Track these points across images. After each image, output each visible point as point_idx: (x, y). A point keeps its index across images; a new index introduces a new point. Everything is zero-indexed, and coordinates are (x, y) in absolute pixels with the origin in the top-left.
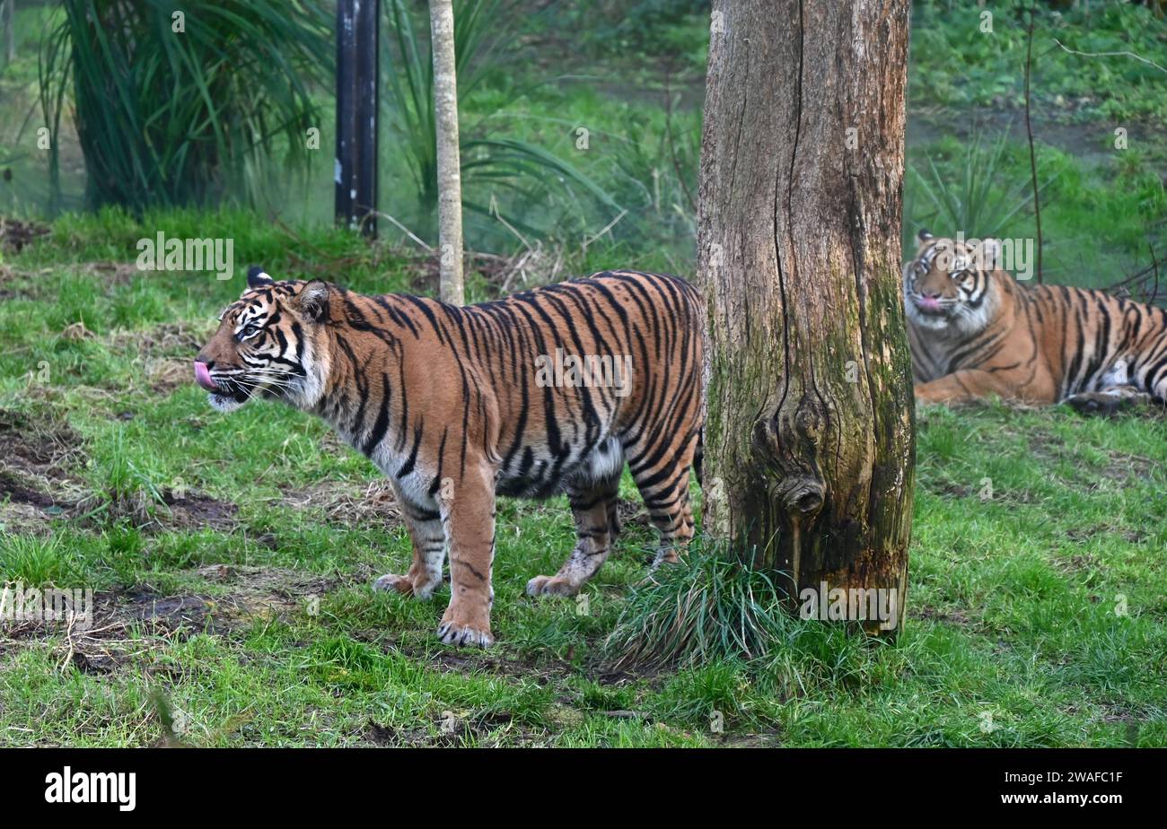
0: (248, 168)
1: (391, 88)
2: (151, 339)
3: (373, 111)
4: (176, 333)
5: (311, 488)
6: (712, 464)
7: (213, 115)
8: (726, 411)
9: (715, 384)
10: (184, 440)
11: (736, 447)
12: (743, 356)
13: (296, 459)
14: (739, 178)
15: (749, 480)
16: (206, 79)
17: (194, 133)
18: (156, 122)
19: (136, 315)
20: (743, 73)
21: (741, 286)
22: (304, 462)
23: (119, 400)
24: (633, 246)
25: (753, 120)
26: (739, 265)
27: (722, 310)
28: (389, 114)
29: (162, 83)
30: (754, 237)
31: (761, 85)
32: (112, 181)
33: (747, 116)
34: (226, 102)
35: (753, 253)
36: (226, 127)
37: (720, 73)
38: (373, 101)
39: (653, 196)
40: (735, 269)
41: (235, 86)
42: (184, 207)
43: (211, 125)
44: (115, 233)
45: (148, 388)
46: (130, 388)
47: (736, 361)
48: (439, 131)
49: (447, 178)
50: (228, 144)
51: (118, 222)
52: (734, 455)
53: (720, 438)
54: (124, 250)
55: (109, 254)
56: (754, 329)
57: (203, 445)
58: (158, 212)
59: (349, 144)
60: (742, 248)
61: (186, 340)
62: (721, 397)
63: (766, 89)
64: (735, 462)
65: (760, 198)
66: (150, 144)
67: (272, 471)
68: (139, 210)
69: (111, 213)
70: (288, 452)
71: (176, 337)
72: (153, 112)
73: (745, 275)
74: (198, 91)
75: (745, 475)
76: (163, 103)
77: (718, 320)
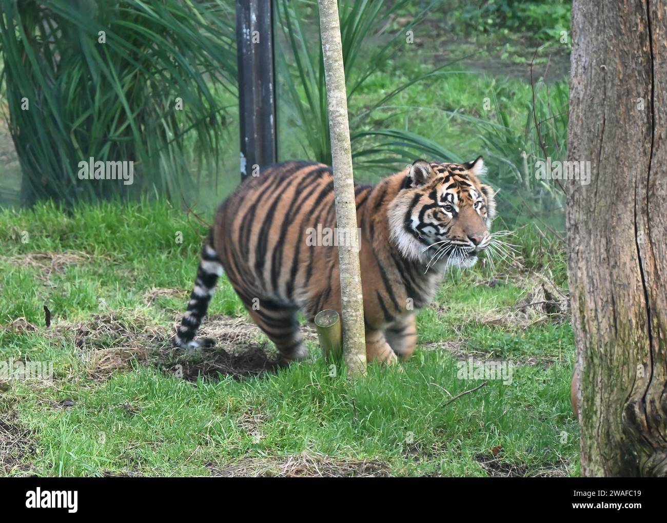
0: (163, 162)
1: (286, 88)
2: (85, 329)
3: (273, 109)
4: (108, 321)
5: (234, 464)
6: (589, 442)
7: (130, 117)
8: (599, 396)
9: (589, 372)
10: (120, 425)
11: (609, 427)
12: (612, 346)
13: (219, 439)
14: (602, 189)
15: (623, 456)
16: (123, 87)
17: (114, 134)
18: (81, 125)
19: (70, 305)
20: (602, 96)
21: (608, 284)
22: (225, 442)
23: (61, 388)
24: (506, 220)
25: (612, 137)
26: (606, 266)
27: (591, 305)
28: (286, 111)
29: (85, 90)
30: (617, 241)
31: (618, 107)
32: (43, 180)
33: (606, 133)
34: (142, 106)
35: (616, 255)
36: (143, 128)
37: (581, 96)
38: (272, 101)
39: (523, 175)
40: (602, 269)
41: (149, 90)
42: (109, 200)
43: (129, 127)
44: (49, 225)
45: (86, 375)
46: (70, 376)
47: (606, 351)
48: (334, 142)
49: (342, 183)
50: (145, 143)
51: (52, 215)
52: (608, 434)
53: (594, 419)
54: (58, 241)
55: (45, 246)
56: (621, 322)
57: (138, 429)
58: (87, 206)
59: (252, 140)
60: (607, 251)
61: (117, 328)
62: (594, 383)
63: (622, 109)
64: (609, 440)
65: (621, 206)
66: (76, 145)
67: (199, 451)
68: (69, 204)
69: (44, 208)
70: (211, 432)
71: (108, 326)
72: (78, 117)
73: (611, 274)
74: (117, 97)
75: (618, 451)
76: (86, 108)
77: (589, 314)
